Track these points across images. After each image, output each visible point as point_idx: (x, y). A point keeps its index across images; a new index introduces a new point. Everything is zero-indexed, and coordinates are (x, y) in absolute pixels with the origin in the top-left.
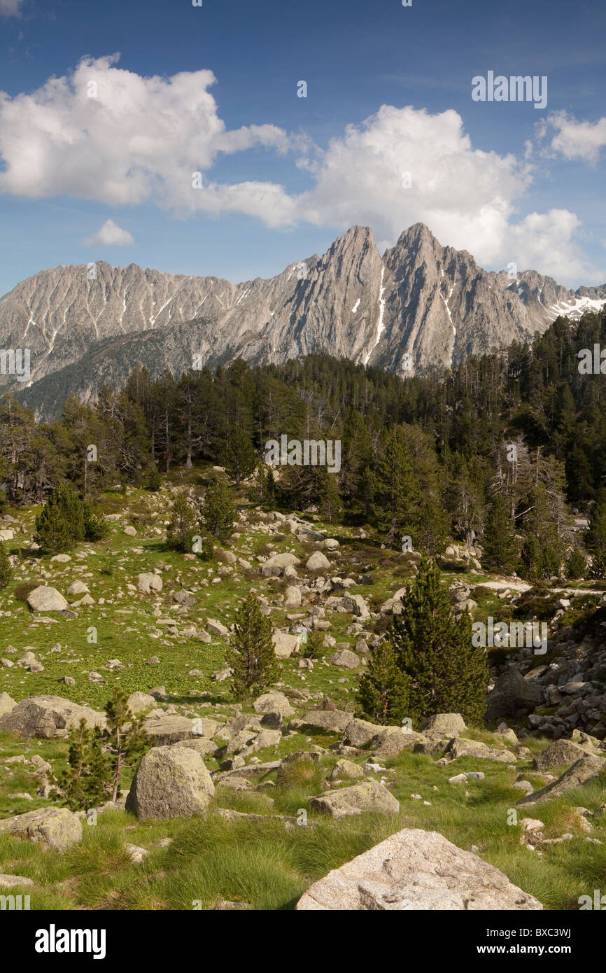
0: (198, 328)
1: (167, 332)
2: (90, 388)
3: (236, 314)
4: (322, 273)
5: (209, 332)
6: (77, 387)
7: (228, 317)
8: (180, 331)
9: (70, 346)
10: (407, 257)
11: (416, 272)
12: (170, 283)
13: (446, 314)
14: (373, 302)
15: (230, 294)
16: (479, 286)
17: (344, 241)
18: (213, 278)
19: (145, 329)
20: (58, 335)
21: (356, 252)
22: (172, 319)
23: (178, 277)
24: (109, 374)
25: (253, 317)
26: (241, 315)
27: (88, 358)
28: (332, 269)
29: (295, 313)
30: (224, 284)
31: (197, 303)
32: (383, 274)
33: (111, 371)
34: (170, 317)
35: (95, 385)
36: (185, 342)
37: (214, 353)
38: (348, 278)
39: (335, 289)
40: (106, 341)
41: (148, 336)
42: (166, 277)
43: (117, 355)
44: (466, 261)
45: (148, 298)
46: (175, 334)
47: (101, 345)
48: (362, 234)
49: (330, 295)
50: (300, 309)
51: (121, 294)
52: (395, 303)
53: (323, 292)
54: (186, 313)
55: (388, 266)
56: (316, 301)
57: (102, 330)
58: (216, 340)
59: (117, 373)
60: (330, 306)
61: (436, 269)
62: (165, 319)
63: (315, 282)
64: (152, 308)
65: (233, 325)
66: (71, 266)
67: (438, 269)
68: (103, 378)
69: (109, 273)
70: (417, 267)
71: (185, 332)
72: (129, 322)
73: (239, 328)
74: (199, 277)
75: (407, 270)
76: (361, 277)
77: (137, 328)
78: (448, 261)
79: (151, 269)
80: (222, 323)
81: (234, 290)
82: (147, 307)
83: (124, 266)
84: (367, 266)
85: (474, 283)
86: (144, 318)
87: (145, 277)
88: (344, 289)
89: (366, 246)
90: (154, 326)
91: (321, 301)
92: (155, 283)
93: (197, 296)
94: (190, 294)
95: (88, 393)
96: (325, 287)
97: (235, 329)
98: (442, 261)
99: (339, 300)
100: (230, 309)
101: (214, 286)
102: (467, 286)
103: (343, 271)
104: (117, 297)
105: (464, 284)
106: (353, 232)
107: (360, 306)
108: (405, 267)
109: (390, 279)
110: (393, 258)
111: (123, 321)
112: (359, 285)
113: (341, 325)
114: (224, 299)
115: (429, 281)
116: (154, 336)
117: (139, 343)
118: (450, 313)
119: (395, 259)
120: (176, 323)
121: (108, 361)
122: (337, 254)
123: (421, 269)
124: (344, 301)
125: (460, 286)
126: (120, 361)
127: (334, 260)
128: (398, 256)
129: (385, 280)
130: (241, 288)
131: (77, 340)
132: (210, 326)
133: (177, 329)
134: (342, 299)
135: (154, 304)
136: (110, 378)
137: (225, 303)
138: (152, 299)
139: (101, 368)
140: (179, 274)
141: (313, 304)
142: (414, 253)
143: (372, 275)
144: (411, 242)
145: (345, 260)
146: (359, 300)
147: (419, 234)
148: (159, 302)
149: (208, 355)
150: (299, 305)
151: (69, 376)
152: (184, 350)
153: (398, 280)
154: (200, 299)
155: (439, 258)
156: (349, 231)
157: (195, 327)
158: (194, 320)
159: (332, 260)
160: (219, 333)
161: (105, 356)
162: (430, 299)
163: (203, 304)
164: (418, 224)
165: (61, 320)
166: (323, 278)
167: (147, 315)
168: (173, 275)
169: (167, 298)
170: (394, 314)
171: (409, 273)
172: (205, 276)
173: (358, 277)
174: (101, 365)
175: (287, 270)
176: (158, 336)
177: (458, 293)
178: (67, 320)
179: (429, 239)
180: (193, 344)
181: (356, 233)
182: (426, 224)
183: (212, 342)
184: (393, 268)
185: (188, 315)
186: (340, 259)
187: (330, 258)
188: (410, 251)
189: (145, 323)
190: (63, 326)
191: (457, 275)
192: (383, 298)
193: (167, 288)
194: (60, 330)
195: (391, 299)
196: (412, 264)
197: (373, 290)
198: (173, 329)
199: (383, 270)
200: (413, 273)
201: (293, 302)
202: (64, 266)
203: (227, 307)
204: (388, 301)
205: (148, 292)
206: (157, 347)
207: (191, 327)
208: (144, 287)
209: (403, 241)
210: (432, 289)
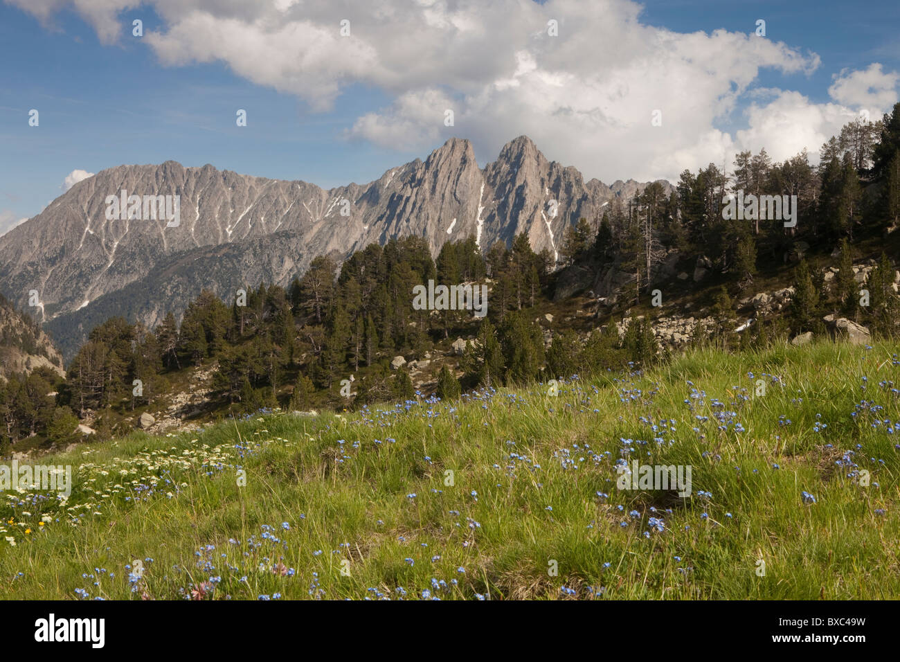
0: (281, 243)
1: (245, 247)
2: (156, 309)
3: (323, 227)
4: (415, 190)
5: (293, 247)
6: (142, 308)
7: (315, 230)
8: (260, 246)
9: (133, 259)
10: (509, 173)
11: (517, 190)
12: (251, 187)
13: (548, 238)
14: (469, 222)
15: (320, 201)
16: (583, 207)
17: (441, 155)
18: (301, 183)
19: (220, 243)
20: (119, 245)
21: (453, 167)
22: (252, 229)
23: (260, 181)
24: (178, 295)
25: (344, 231)
26: (329, 229)
27: (155, 274)
28: (426, 186)
29: (385, 232)
30: (314, 189)
31: (281, 211)
32: (482, 191)
33: (181, 291)
34: (250, 226)
35: (161, 306)
36: (265, 258)
37: (299, 271)
38: (443, 195)
39: (430, 209)
40: (177, 256)
41: (224, 251)
42: (247, 180)
43: (187, 273)
44: (572, 179)
45: (225, 204)
46: (255, 250)
47: (169, 260)
48: (460, 147)
49: (423, 215)
50: (390, 228)
51: (193, 199)
52: (494, 223)
53: (416, 211)
54: (268, 222)
55: (488, 181)
56: (408, 220)
57: (171, 241)
58: (301, 256)
59: (188, 293)
60: (422, 226)
61: (539, 187)
62: (244, 229)
63: (408, 199)
64: (229, 216)
65: (321, 240)
66: (136, 166)
67: (542, 187)
68: (172, 298)
69: (180, 175)
70: (518, 184)
71: (266, 247)
72: (202, 232)
73: (327, 244)
74: (284, 181)
75: (507, 188)
76: (457, 194)
77: (211, 242)
78: (554, 178)
79: (229, 171)
80: (308, 237)
81: (325, 196)
82: (223, 214)
83: (197, 166)
84: (464, 183)
85: (579, 202)
86: (220, 228)
87: (222, 180)
88: (439, 208)
89: (464, 161)
90: (231, 237)
91: (413, 222)
92: (233, 187)
93: (282, 202)
94: (274, 200)
95: (154, 315)
96: (418, 206)
97: (324, 244)
98: (546, 178)
99: (433, 219)
100: (318, 221)
101: (301, 191)
102: (572, 207)
103: (438, 188)
104: (189, 203)
105: (569, 204)
106: (450, 145)
107: (455, 226)
108: (505, 184)
109: (489, 197)
110: (494, 173)
111: (195, 231)
112: (456, 204)
113: (434, 248)
114: (313, 207)
115: (529, 201)
116: (231, 251)
117: (213, 258)
118: (552, 236)
119: (497, 174)
120: (256, 236)
121: (177, 279)
122: (432, 169)
123: (522, 188)
124: (439, 221)
125: (566, 206)
126: (191, 280)
127: (429, 176)
128: (500, 172)
129: (485, 199)
130: (333, 194)
131: (141, 252)
132: (294, 240)
133: (257, 244)
134: (436, 218)
135: (231, 211)
136: (179, 299)
137: (314, 211)
138: (229, 206)
139: (169, 288)
140: (262, 176)
141: (405, 223)
142: (516, 170)
143: (470, 192)
144: (513, 157)
145: (440, 175)
146: (455, 220)
147: (522, 148)
148: (237, 210)
149: (292, 274)
150: (389, 224)
151: (133, 295)
152: (264, 268)
153: (498, 197)
154: (285, 206)
155: (544, 174)
156: (446, 144)
157: (277, 241)
158: (277, 233)
159: (427, 176)
160: (305, 248)
161: (174, 273)
162: (529, 222)
163: (288, 213)
164: (521, 137)
165: (124, 229)
166: (416, 196)
167: (224, 224)
168: (255, 177)
169: (247, 205)
170: (491, 235)
171: (510, 192)
172: (290, 179)
173: (455, 195)
174: (169, 283)
175: (385, 176)
176: (235, 251)
177: (562, 214)
178: (130, 229)
179: (533, 154)
180: (275, 260)
181: (453, 146)
182: (530, 137)
183: (297, 258)
184: (493, 184)
185: (270, 225)
186: (436, 175)
187: (425, 173)
188: (512, 166)
189: (221, 233)
190: (125, 236)
191: (562, 194)
192: (481, 218)
193: (247, 193)
194: (121, 241)
195: (489, 219)
196: (513, 181)
197: (470, 209)
198: (251, 244)
199: (482, 187)
200: (514, 191)
201: (384, 220)
202: (127, 166)
203: (317, 218)
204: (486, 221)
205: (225, 198)
206: (234, 264)
207: (273, 241)
208: (220, 192)
209: (505, 155)
210: (533, 210)
